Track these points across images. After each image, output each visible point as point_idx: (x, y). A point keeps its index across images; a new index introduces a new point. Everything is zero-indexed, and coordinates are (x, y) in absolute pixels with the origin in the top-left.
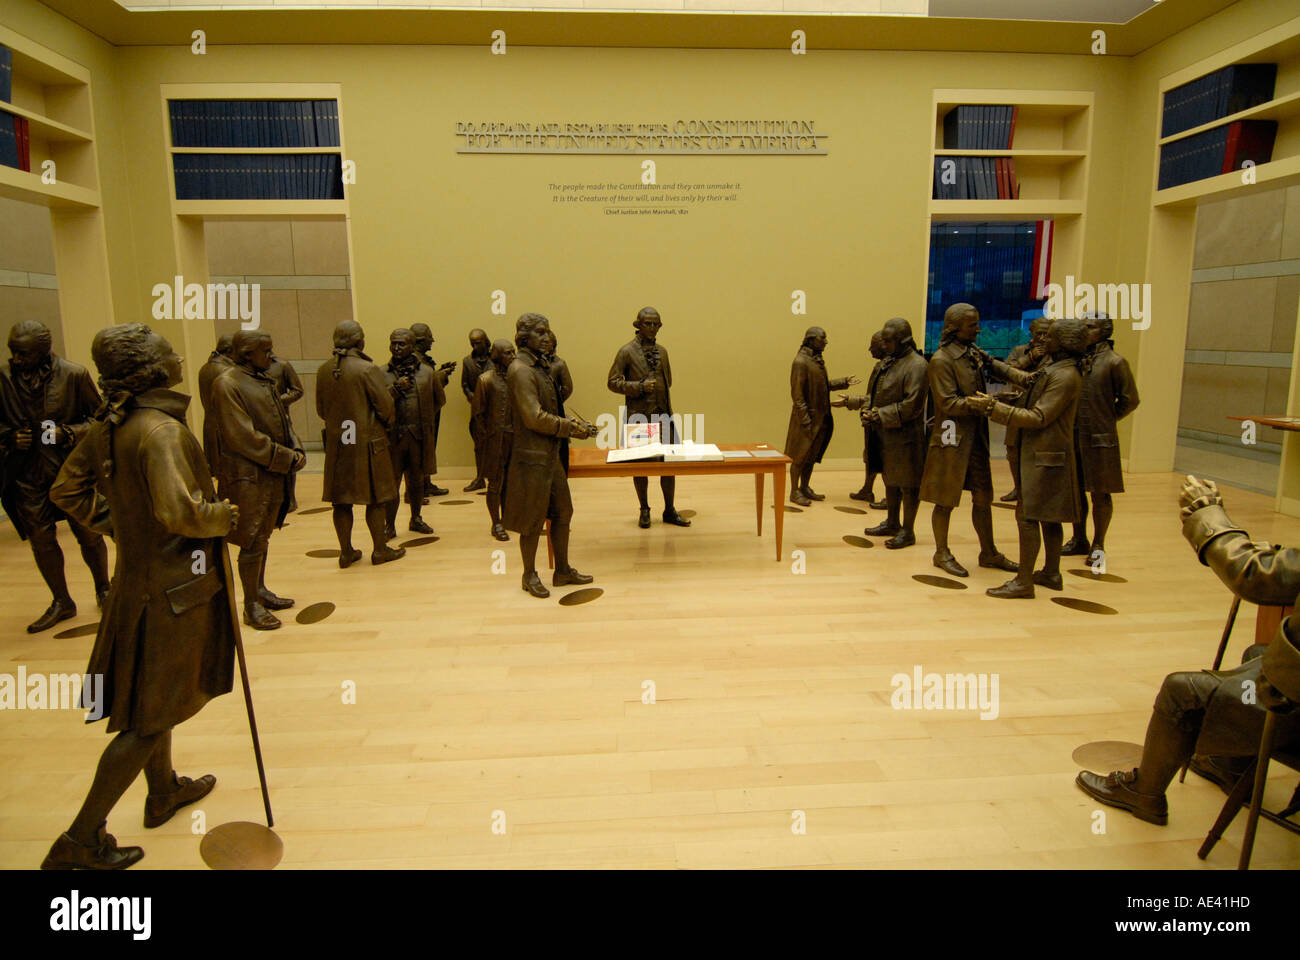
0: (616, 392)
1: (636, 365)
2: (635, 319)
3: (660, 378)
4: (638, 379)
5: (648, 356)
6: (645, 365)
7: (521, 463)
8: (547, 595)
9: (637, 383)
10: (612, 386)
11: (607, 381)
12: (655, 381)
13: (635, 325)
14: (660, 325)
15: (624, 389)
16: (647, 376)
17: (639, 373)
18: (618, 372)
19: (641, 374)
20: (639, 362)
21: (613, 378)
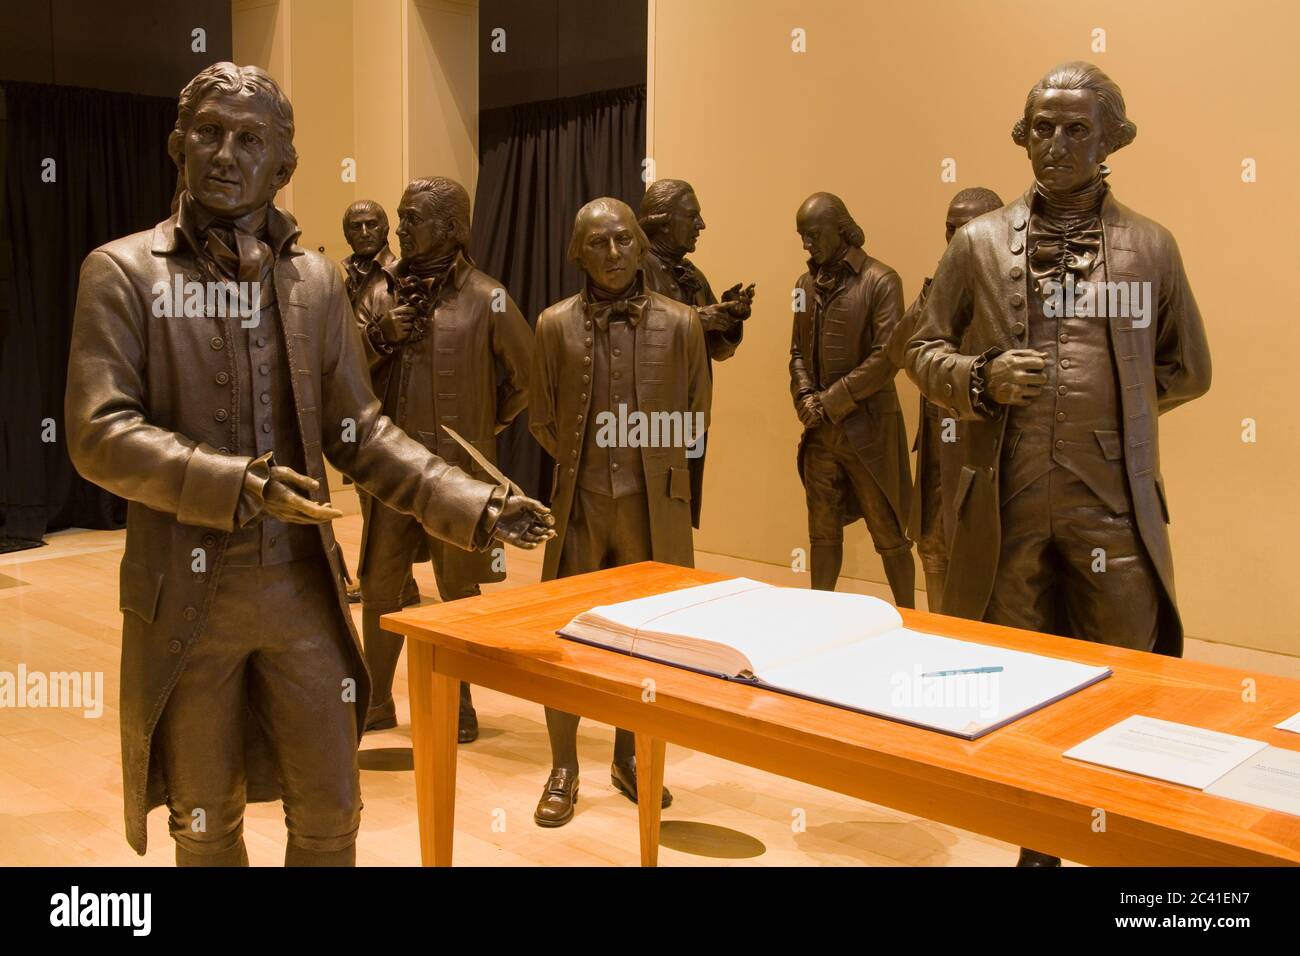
1: (987, 292)
3: (1085, 349)
15: (934, 382)
16: (1021, 338)
17: (995, 326)
18: (932, 317)
19: (1000, 329)
20: (1002, 283)
21: (914, 336)
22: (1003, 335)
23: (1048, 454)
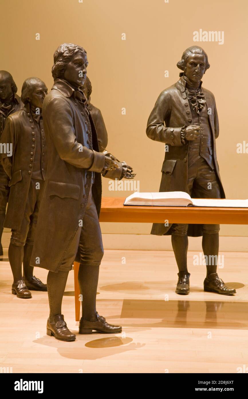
0: (154, 139)
1: (178, 110)
2: (179, 59)
3: (205, 125)
4: (180, 125)
5: (192, 101)
6: (189, 110)
7: (52, 197)
8: (72, 339)
9: (178, 130)
10: (152, 133)
11: (146, 128)
12: (198, 127)
13: (179, 67)
14: (208, 66)
15: (165, 135)
16: (190, 122)
17: (181, 119)
18: (158, 117)
19: (183, 120)
20: (183, 107)
21: (152, 123)
22: (184, 122)
23: (199, 154)
